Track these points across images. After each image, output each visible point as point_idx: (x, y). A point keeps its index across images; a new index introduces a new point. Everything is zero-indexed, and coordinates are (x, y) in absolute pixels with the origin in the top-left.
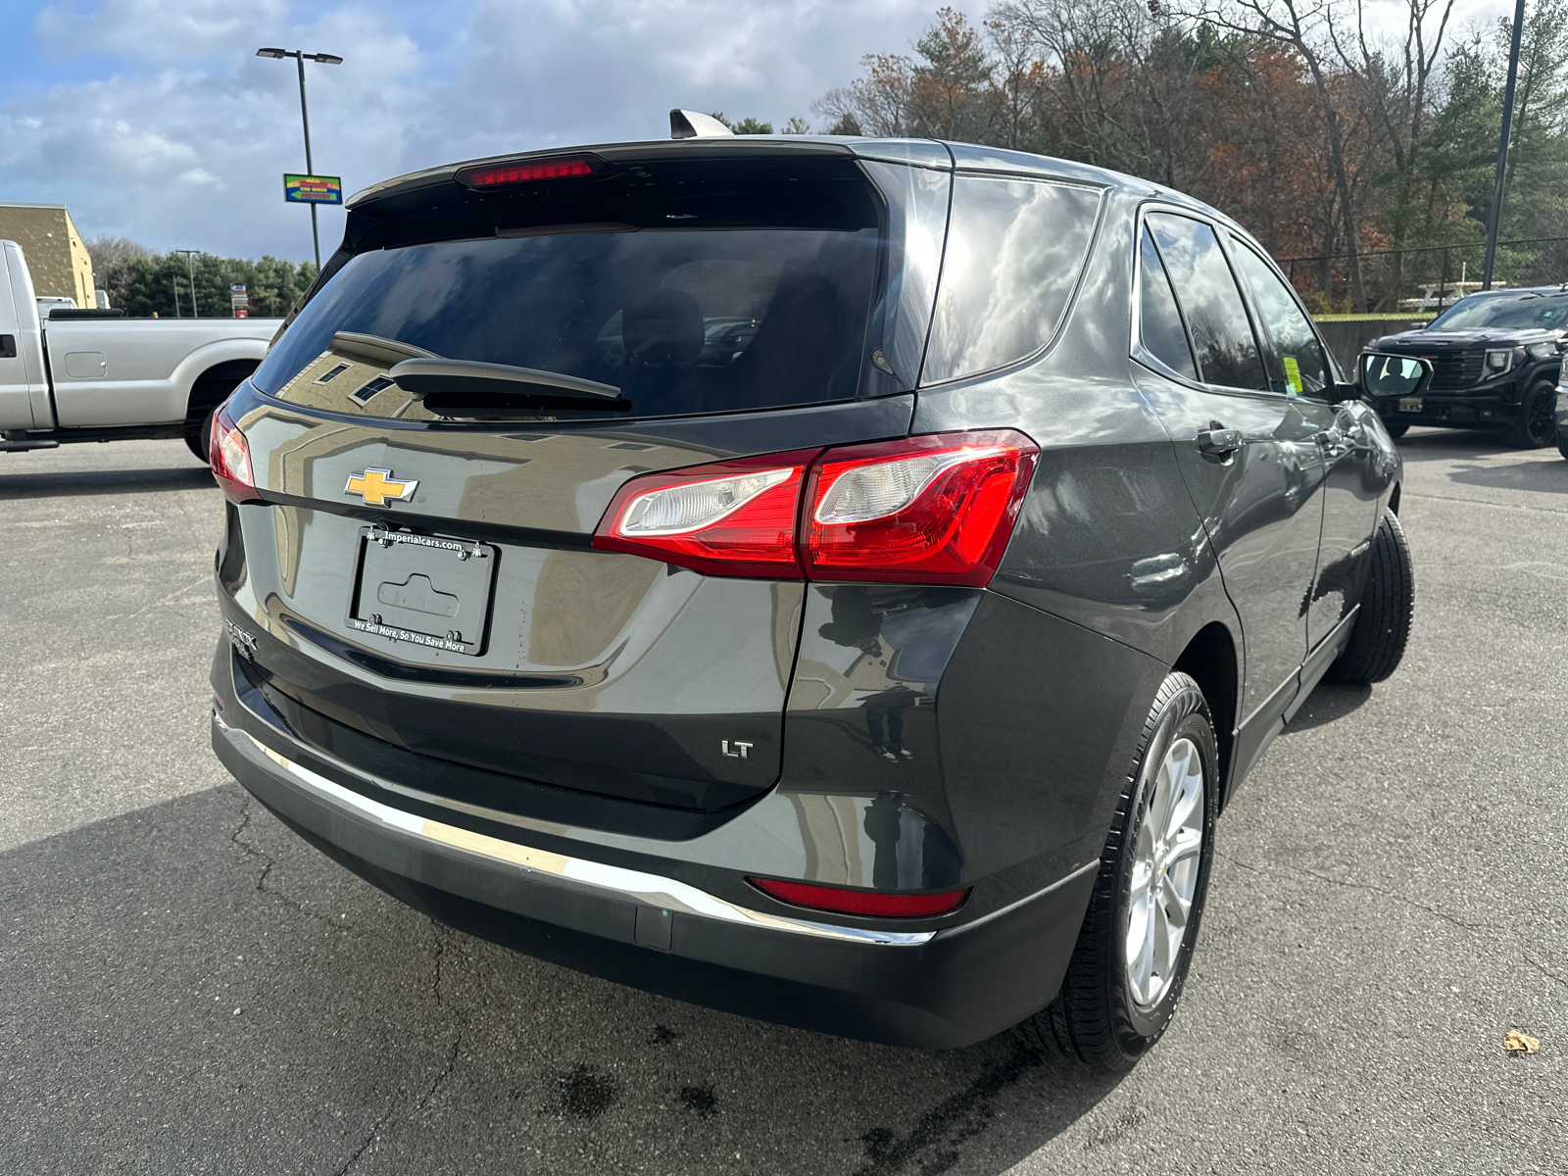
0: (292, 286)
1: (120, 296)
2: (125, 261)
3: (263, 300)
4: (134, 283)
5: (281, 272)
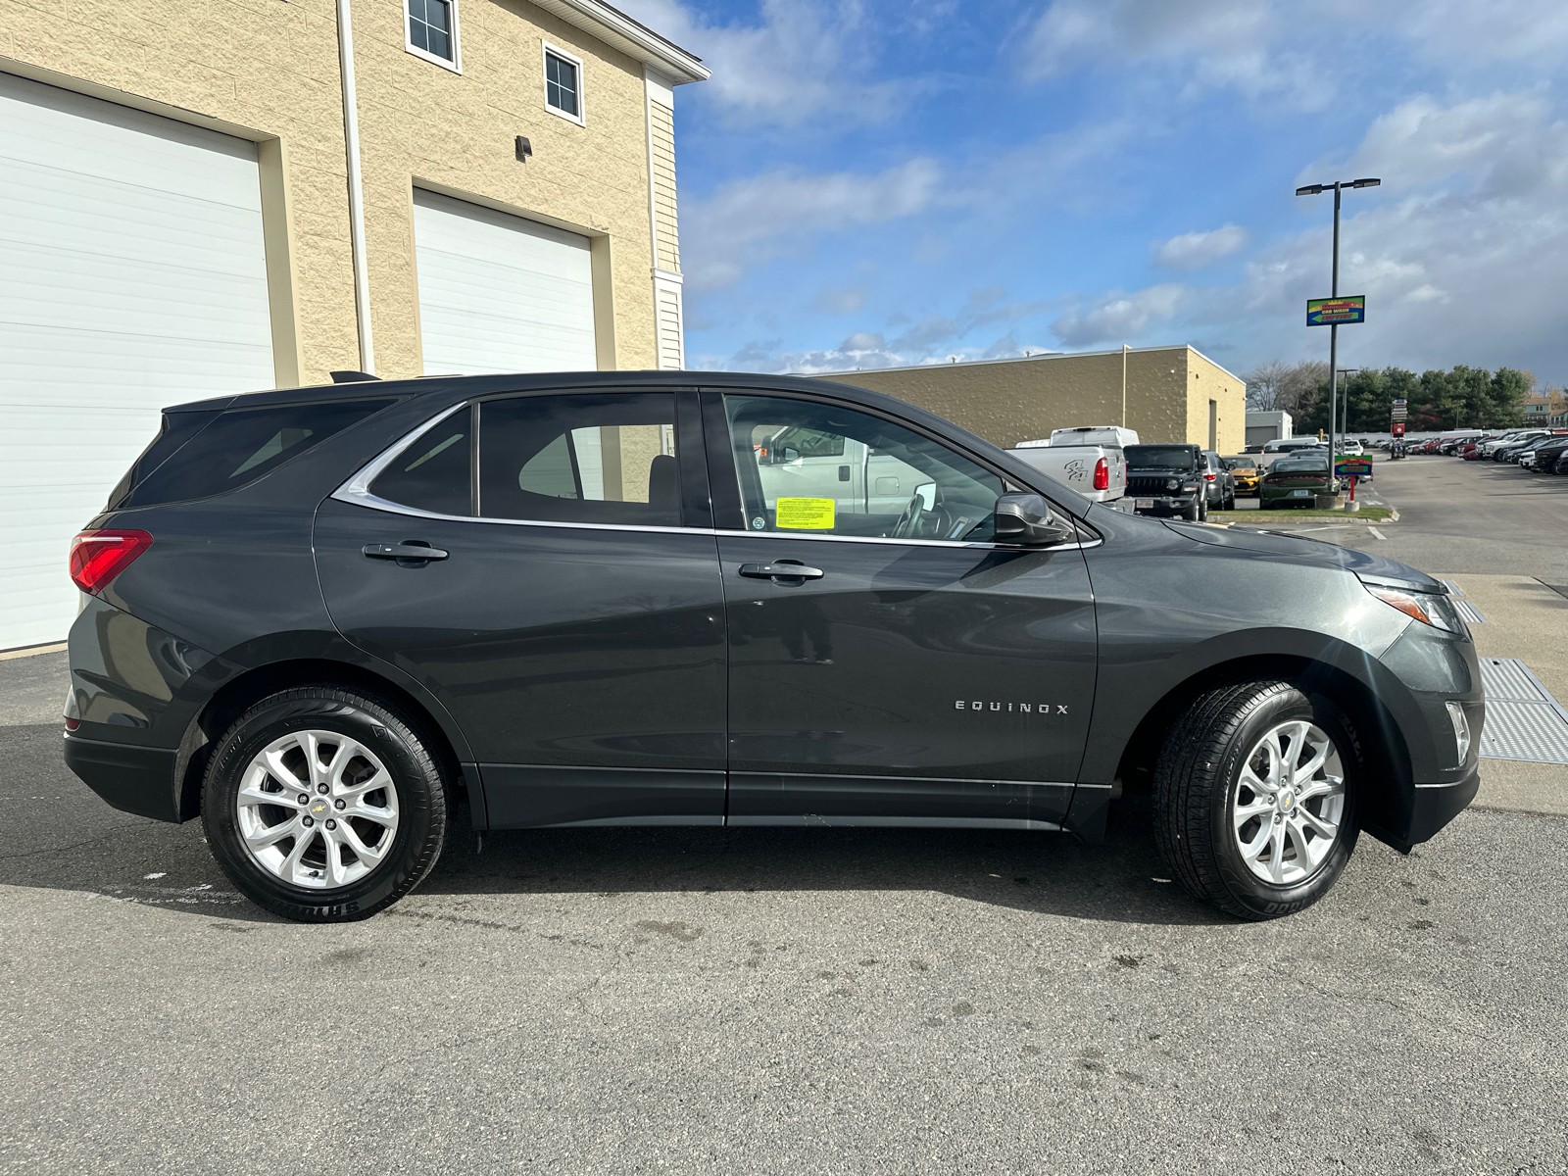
0: (1483, 395)
1: (1308, 416)
2: (1318, 382)
3: (1448, 411)
4: (1321, 402)
5: (1474, 380)
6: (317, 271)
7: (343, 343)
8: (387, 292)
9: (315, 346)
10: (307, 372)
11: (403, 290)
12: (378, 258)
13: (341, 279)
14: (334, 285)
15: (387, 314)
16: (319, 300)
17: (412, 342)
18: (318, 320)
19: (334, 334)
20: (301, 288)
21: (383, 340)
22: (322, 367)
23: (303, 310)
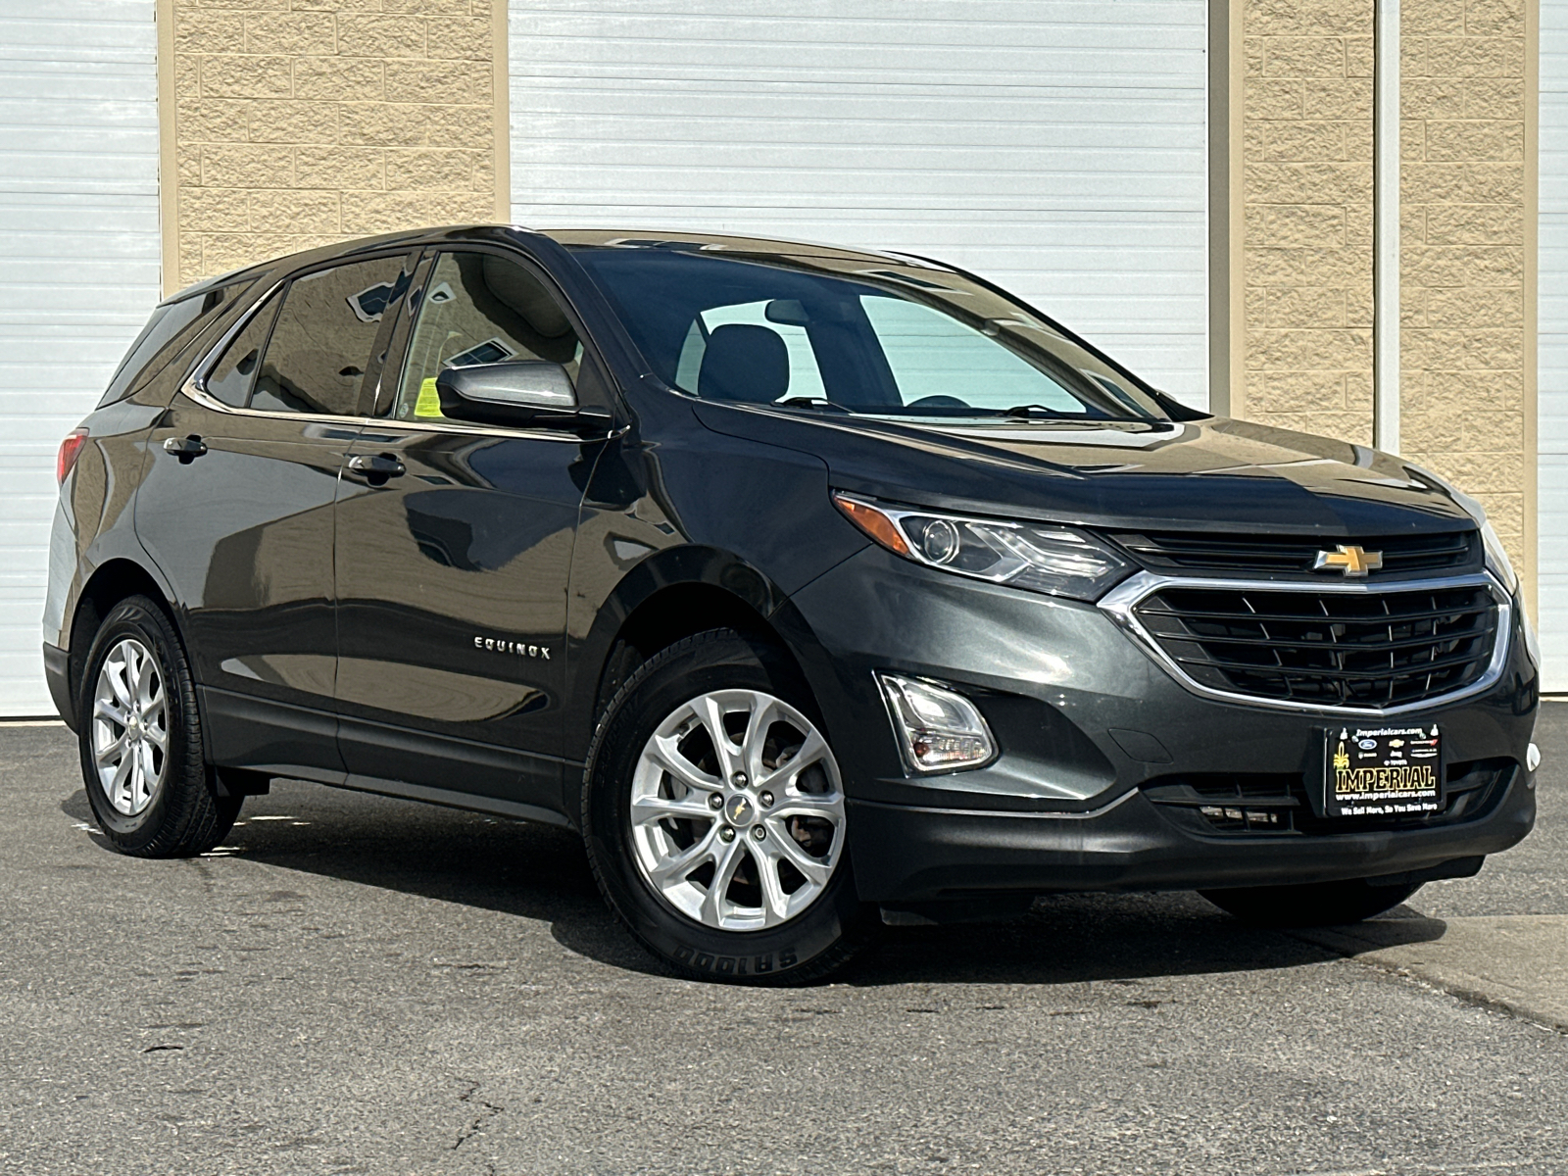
6: (1288, 60)
7: (1335, 193)
8: (1454, 80)
9: (1271, 205)
10: (1250, 255)
11: (1497, 72)
12: (1439, 16)
13: (1342, 69)
14: (1324, 82)
15: (1451, 127)
16: (1287, 114)
17: (1509, 179)
18: (1281, 155)
19: (1317, 178)
20: (1250, 97)
21: (1434, 179)
22: (1283, 244)
23: (1249, 137)
